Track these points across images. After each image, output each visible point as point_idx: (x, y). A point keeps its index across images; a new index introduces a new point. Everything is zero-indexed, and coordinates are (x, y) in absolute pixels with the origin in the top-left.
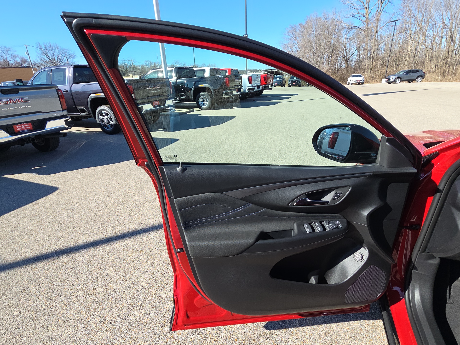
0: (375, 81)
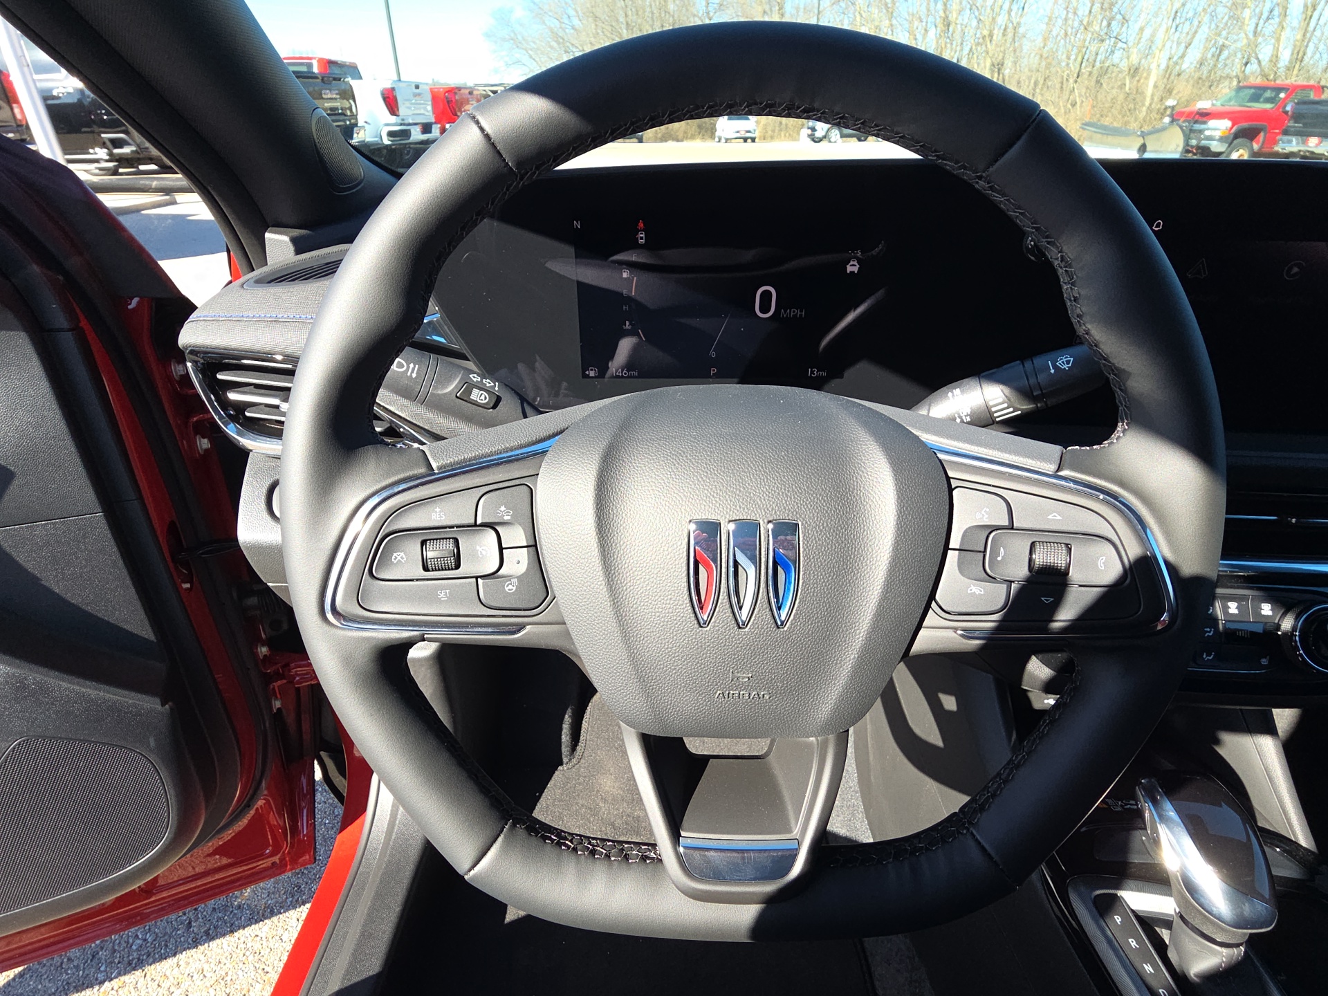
0: (785, 136)
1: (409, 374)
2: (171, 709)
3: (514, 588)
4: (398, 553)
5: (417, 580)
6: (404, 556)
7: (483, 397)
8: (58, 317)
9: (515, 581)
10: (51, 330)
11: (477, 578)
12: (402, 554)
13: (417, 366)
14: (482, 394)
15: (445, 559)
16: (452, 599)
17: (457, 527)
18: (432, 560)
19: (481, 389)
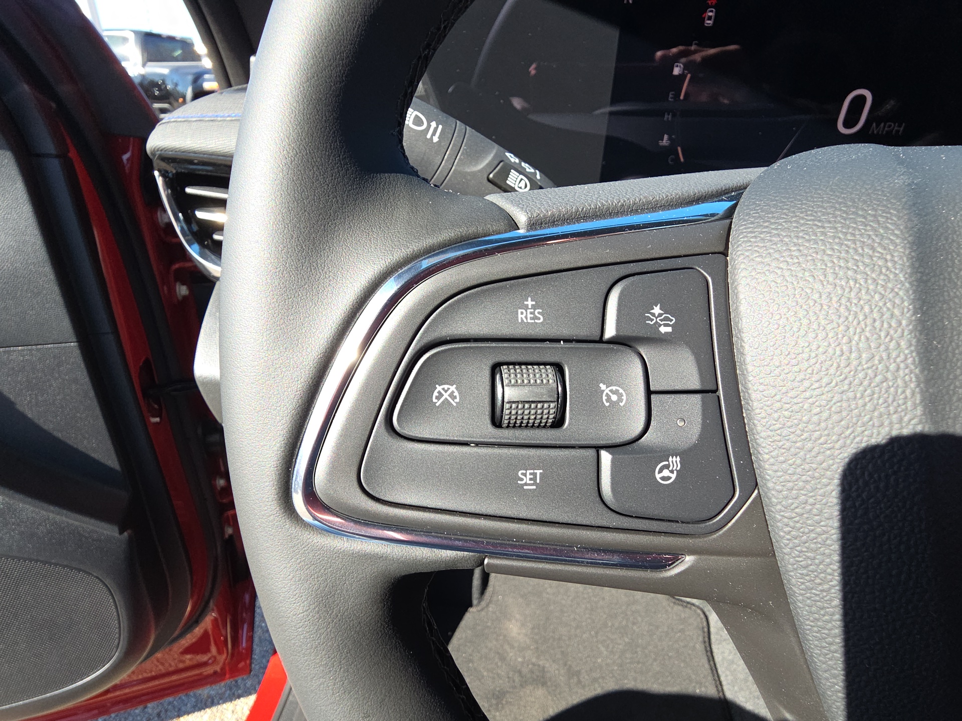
1: (429, 136)
2: (130, 536)
3: (674, 476)
4: (446, 387)
5: (477, 444)
6: (456, 394)
7: (522, 184)
8: (47, 144)
9: (675, 462)
10: (39, 156)
11: (598, 448)
12: (453, 388)
13: (440, 127)
14: (522, 179)
15: (539, 406)
16: (544, 488)
17: (565, 341)
18: (514, 406)
19: (520, 173)
